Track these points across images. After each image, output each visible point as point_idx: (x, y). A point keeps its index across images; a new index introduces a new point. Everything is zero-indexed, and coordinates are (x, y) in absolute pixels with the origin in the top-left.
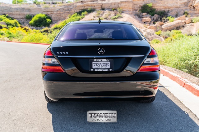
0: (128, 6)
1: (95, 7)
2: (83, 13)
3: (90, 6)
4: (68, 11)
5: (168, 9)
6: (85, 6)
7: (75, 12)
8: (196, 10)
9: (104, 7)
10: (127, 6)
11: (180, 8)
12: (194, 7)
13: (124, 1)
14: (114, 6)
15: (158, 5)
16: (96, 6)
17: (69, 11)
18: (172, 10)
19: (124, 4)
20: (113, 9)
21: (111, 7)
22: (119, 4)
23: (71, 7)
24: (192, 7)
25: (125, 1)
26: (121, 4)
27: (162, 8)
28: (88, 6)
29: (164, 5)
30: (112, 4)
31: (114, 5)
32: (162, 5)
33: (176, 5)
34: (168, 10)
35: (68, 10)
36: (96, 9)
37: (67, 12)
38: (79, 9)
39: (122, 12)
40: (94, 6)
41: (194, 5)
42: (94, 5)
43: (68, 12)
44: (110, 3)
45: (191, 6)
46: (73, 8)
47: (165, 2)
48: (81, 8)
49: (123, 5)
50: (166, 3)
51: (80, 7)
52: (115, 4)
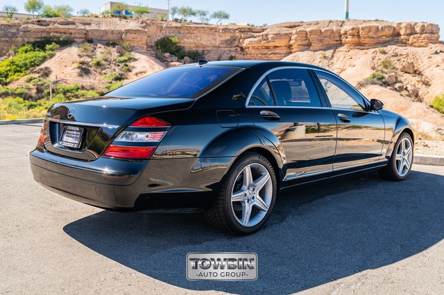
0: (139, 39)
1: (73, 36)
2: (48, 47)
3: (61, 33)
4: (7, 39)
5: (202, 49)
6: (49, 32)
7: (24, 40)
8: (247, 54)
9: (90, 36)
10: (137, 40)
11: (220, 49)
12: (242, 49)
13: (131, 30)
14: (110, 37)
15: (186, 40)
16: (75, 33)
17: (9, 37)
18: (208, 50)
19: (133, 35)
20: (111, 42)
21: (104, 38)
22: (120, 33)
23: (14, 31)
24: (239, 49)
25: (135, 31)
26: (126, 35)
27: (192, 45)
28: (57, 32)
29: (196, 42)
30: (106, 32)
31: (110, 35)
32: (192, 41)
33: (213, 42)
34: (203, 51)
35: (6, 36)
36: (75, 40)
37: (3, 39)
38: (35, 36)
39: (132, 50)
40: (71, 34)
41: (244, 45)
42: (71, 31)
43: (7, 41)
44: (103, 31)
45: (238, 46)
46: (18, 33)
47: (197, 37)
48: (39, 35)
49: (130, 36)
50: (199, 39)
51: (38, 32)
52: (113, 32)
